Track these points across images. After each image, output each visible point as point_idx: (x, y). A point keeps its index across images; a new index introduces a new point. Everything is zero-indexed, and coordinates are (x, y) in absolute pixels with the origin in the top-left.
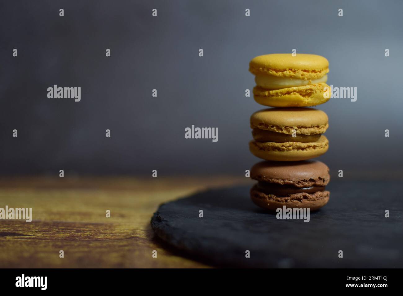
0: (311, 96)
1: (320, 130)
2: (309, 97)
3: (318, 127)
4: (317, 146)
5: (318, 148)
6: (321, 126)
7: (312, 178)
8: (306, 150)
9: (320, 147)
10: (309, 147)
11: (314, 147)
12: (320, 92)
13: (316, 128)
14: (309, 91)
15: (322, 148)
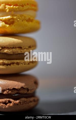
0: (14, 24)
1: (22, 51)
2: (13, 25)
3: (20, 48)
4: (20, 63)
5: (22, 64)
6: (23, 48)
7: (15, 88)
8: (10, 66)
9: (24, 64)
10: (13, 63)
11: (18, 64)
12: (22, 21)
13: (18, 49)
14: (11, 20)
15: (26, 65)
